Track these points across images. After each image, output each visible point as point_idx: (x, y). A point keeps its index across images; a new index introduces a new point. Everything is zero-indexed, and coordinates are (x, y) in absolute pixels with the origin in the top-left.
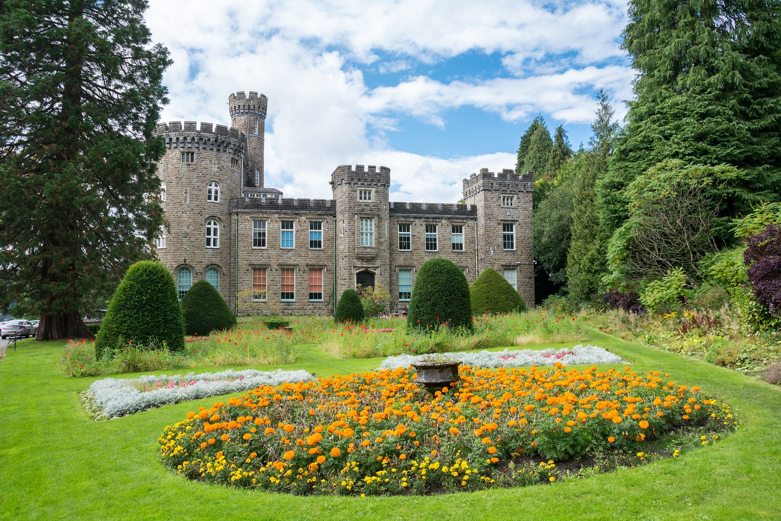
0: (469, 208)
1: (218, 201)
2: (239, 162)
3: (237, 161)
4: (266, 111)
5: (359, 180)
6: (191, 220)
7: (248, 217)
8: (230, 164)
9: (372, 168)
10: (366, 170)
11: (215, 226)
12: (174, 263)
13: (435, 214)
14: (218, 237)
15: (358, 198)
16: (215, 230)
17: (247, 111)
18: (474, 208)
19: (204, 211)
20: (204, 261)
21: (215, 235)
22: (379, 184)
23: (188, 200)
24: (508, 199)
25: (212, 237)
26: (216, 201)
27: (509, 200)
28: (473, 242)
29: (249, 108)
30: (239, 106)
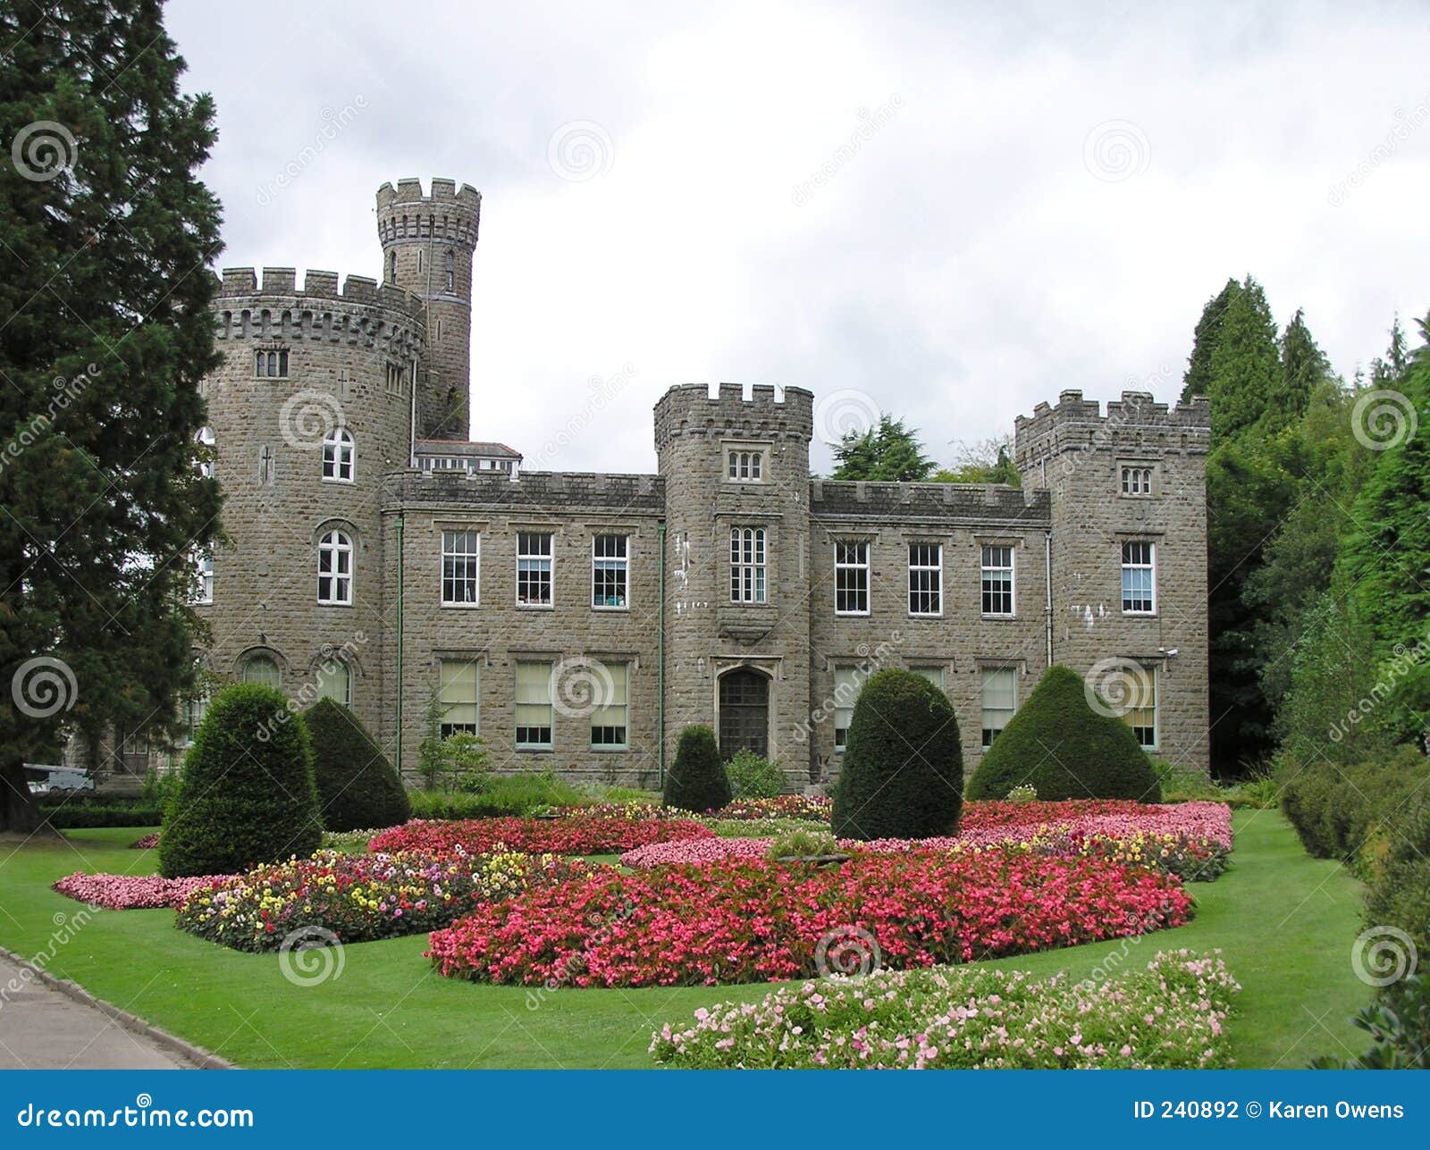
0: (1030, 500)
1: (351, 480)
2: (407, 373)
3: (401, 370)
4: (477, 232)
5: (729, 424)
6: (279, 531)
7: (430, 523)
8: (383, 380)
9: (764, 391)
10: (747, 396)
11: (343, 547)
12: (234, 644)
13: (937, 513)
14: (350, 575)
15: (726, 471)
16: (343, 556)
17: (425, 231)
18: (1044, 499)
19: (312, 505)
20: (312, 640)
21: (340, 570)
22: (782, 435)
23: (272, 475)
24: (1136, 474)
25: (334, 574)
26: (344, 480)
27: (1141, 477)
28: (1040, 592)
29: (432, 223)
30: (405, 217)
